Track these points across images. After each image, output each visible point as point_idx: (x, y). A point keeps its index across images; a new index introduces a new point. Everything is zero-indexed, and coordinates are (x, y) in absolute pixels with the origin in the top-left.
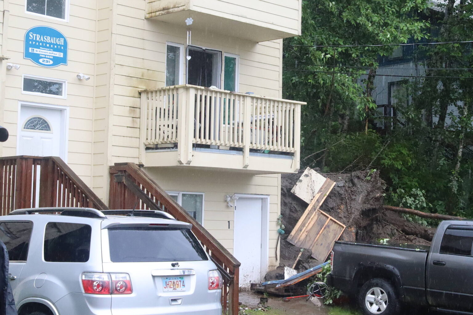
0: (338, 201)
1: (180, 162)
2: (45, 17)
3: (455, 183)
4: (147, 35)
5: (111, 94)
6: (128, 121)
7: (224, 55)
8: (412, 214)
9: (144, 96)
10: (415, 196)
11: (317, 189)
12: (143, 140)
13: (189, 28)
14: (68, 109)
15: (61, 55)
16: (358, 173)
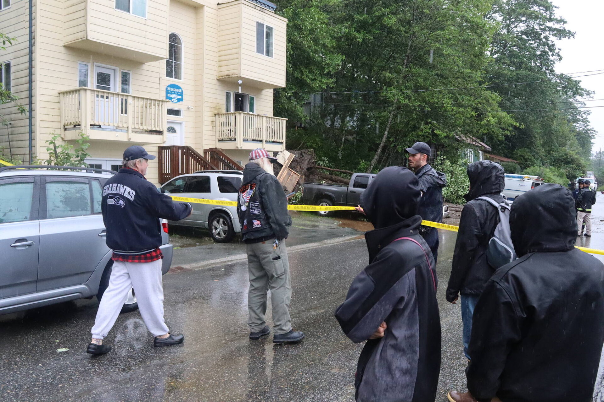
0: (297, 164)
1: (237, 147)
2: (174, 79)
3: (340, 154)
4: (217, 87)
5: (204, 115)
6: (210, 128)
7: (250, 96)
8: (322, 169)
9: (217, 116)
10: (324, 161)
11: (286, 158)
12: (217, 137)
13: (240, 85)
14: (184, 122)
15: (180, 97)
16: (304, 150)
